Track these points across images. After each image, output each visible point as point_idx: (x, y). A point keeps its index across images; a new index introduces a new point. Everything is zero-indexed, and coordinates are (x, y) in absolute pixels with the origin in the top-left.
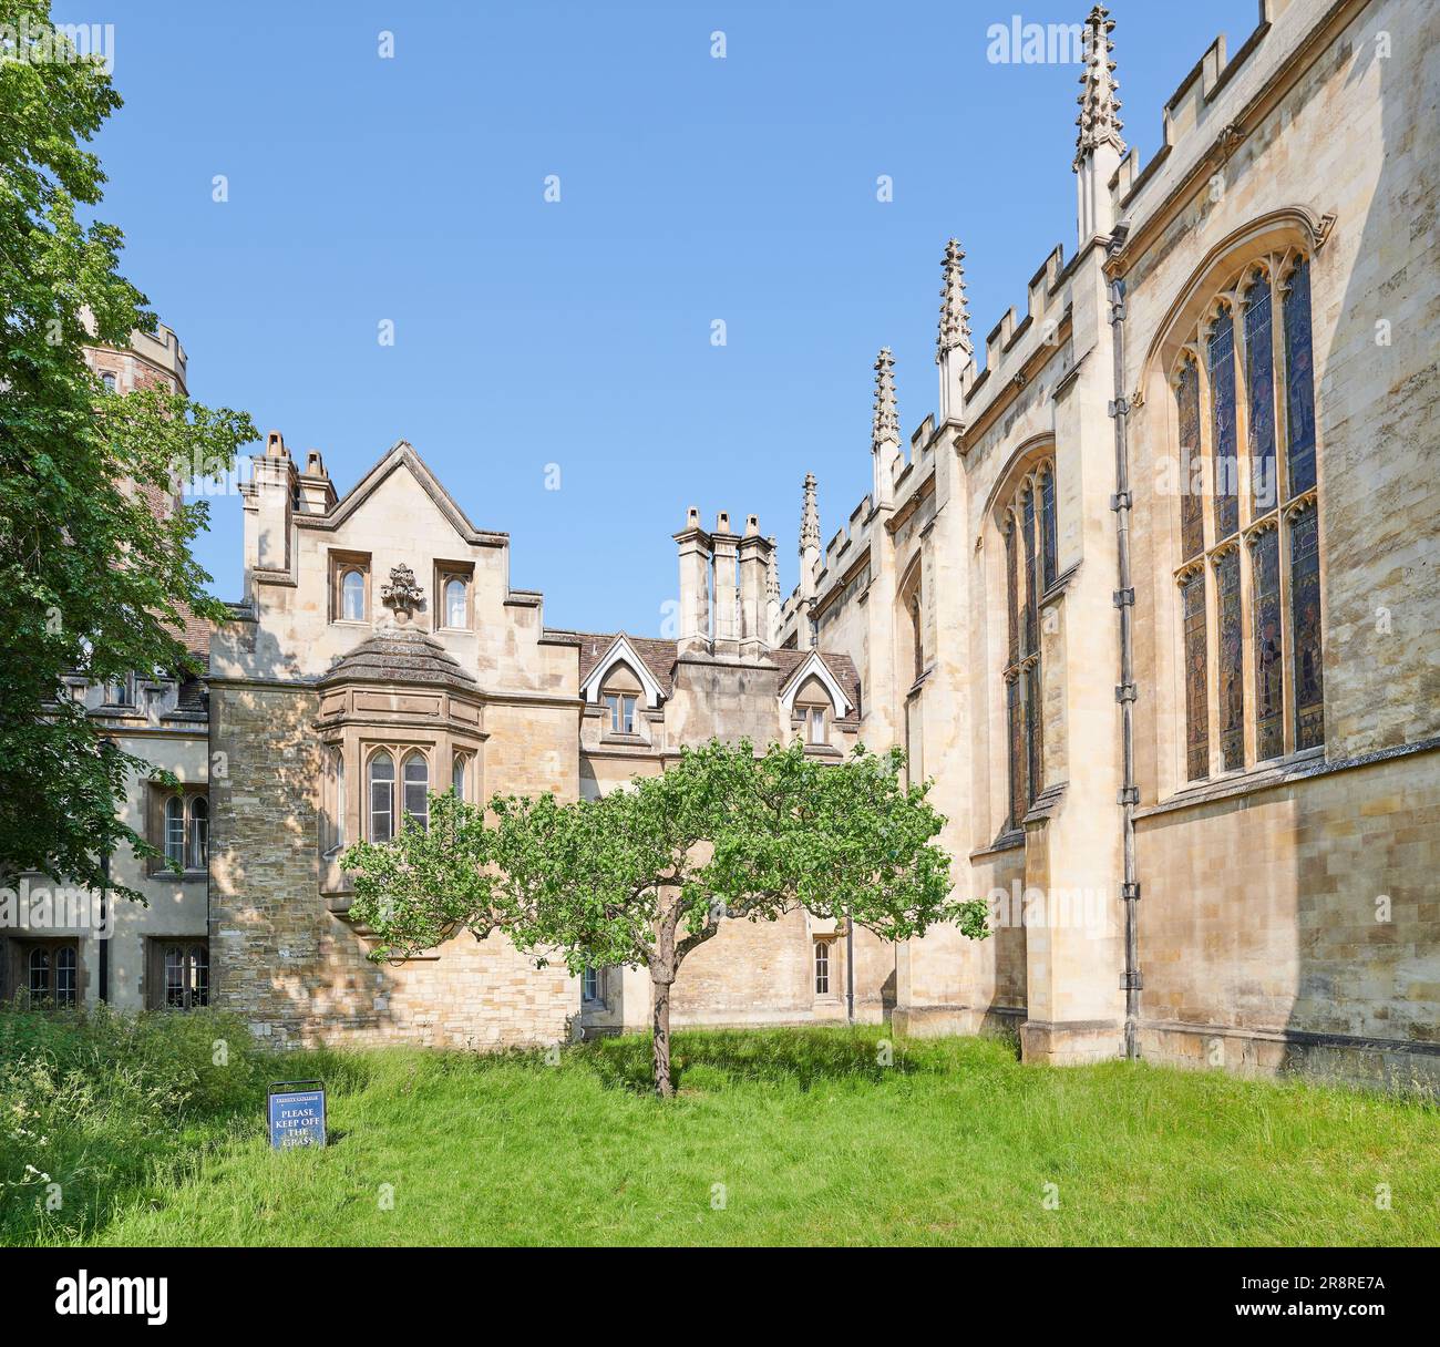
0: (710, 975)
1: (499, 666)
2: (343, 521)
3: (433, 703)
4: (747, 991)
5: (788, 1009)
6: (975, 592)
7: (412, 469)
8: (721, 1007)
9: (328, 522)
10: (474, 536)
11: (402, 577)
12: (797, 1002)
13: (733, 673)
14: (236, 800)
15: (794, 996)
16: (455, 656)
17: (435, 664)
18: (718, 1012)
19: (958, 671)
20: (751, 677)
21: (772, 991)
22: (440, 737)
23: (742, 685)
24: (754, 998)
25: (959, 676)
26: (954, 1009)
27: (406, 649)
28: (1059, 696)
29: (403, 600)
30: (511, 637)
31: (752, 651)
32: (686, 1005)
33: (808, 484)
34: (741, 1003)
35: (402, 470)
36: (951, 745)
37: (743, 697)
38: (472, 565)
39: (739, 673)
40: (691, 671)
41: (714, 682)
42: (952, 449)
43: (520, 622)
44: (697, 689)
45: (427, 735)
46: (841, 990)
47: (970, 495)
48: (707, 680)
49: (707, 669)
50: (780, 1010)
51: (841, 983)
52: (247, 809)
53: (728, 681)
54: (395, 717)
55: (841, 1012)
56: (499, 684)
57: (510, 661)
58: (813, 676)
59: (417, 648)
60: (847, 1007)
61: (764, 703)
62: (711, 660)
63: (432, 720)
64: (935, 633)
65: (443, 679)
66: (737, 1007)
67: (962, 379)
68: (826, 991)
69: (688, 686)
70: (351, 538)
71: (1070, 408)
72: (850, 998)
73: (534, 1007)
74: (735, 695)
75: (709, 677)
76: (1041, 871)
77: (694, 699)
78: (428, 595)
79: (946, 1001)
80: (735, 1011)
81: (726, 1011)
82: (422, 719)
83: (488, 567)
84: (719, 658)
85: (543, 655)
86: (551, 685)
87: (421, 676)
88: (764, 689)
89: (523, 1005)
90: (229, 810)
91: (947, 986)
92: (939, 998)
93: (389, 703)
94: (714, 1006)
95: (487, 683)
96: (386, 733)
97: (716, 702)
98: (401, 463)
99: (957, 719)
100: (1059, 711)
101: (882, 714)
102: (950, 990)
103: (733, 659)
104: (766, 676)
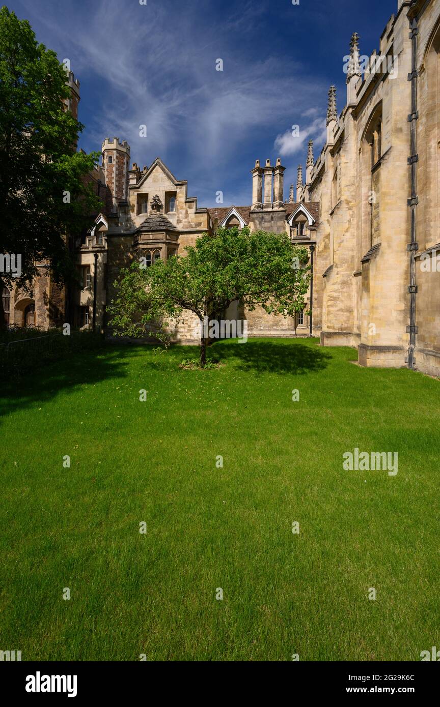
0: (258, 317)
1: (183, 222)
2: (141, 185)
3: (161, 236)
4: (271, 323)
5: (286, 330)
6: (358, 171)
7: (160, 165)
8: (262, 328)
9: (137, 186)
10: (177, 183)
11: (157, 199)
12: (290, 327)
13: (269, 215)
14: (113, 268)
15: (288, 325)
16: (171, 220)
17: (163, 224)
18: (260, 330)
19: (350, 202)
20: (276, 215)
21: (280, 323)
22: (163, 246)
23: (272, 218)
24: (274, 326)
25: (351, 204)
26: (345, 334)
27: (155, 220)
28: (378, 207)
29: (156, 206)
30: (187, 212)
31: (277, 206)
32: (250, 327)
33: (310, 144)
34: (269, 327)
35: (157, 167)
36: (347, 231)
37: (272, 222)
38: (175, 192)
39: (271, 214)
40: (255, 215)
41: (263, 218)
42: (351, 116)
43: (190, 208)
44: (256, 221)
45: (160, 246)
46: (308, 323)
47: (358, 132)
48: (260, 218)
49: (260, 214)
50: (283, 330)
51: (307, 321)
52: (115, 271)
53: (267, 217)
54: (151, 241)
55: (307, 331)
56: (183, 227)
57: (186, 220)
58: (301, 211)
59: (158, 220)
60: (309, 330)
61: (280, 223)
62: (261, 210)
63: (161, 241)
64: (341, 189)
65: (164, 228)
66: (268, 328)
67: (355, 88)
68: (302, 323)
69: (253, 221)
70: (143, 190)
71: (388, 82)
72: (311, 327)
73: (190, 328)
74: (270, 222)
75: (261, 217)
76: (367, 282)
77: (255, 225)
78: (163, 203)
79: (342, 330)
80: (267, 330)
81: (263, 330)
82: (158, 241)
83: (180, 192)
84: (265, 210)
85: (196, 217)
86: (199, 226)
87: (159, 228)
88: (280, 218)
89: (187, 328)
90: (111, 271)
91: (342, 324)
92: (339, 329)
93: (150, 237)
94: (259, 328)
95: (180, 228)
96: (149, 246)
97: (263, 225)
98: (157, 165)
99: (349, 221)
100: (378, 213)
101: (327, 222)
102: (343, 326)
103: (270, 209)
104: (280, 214)
